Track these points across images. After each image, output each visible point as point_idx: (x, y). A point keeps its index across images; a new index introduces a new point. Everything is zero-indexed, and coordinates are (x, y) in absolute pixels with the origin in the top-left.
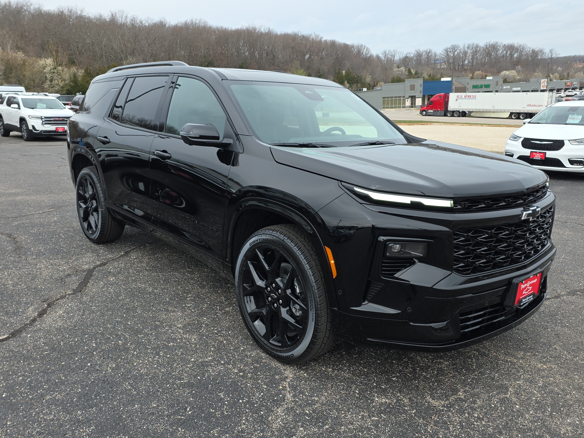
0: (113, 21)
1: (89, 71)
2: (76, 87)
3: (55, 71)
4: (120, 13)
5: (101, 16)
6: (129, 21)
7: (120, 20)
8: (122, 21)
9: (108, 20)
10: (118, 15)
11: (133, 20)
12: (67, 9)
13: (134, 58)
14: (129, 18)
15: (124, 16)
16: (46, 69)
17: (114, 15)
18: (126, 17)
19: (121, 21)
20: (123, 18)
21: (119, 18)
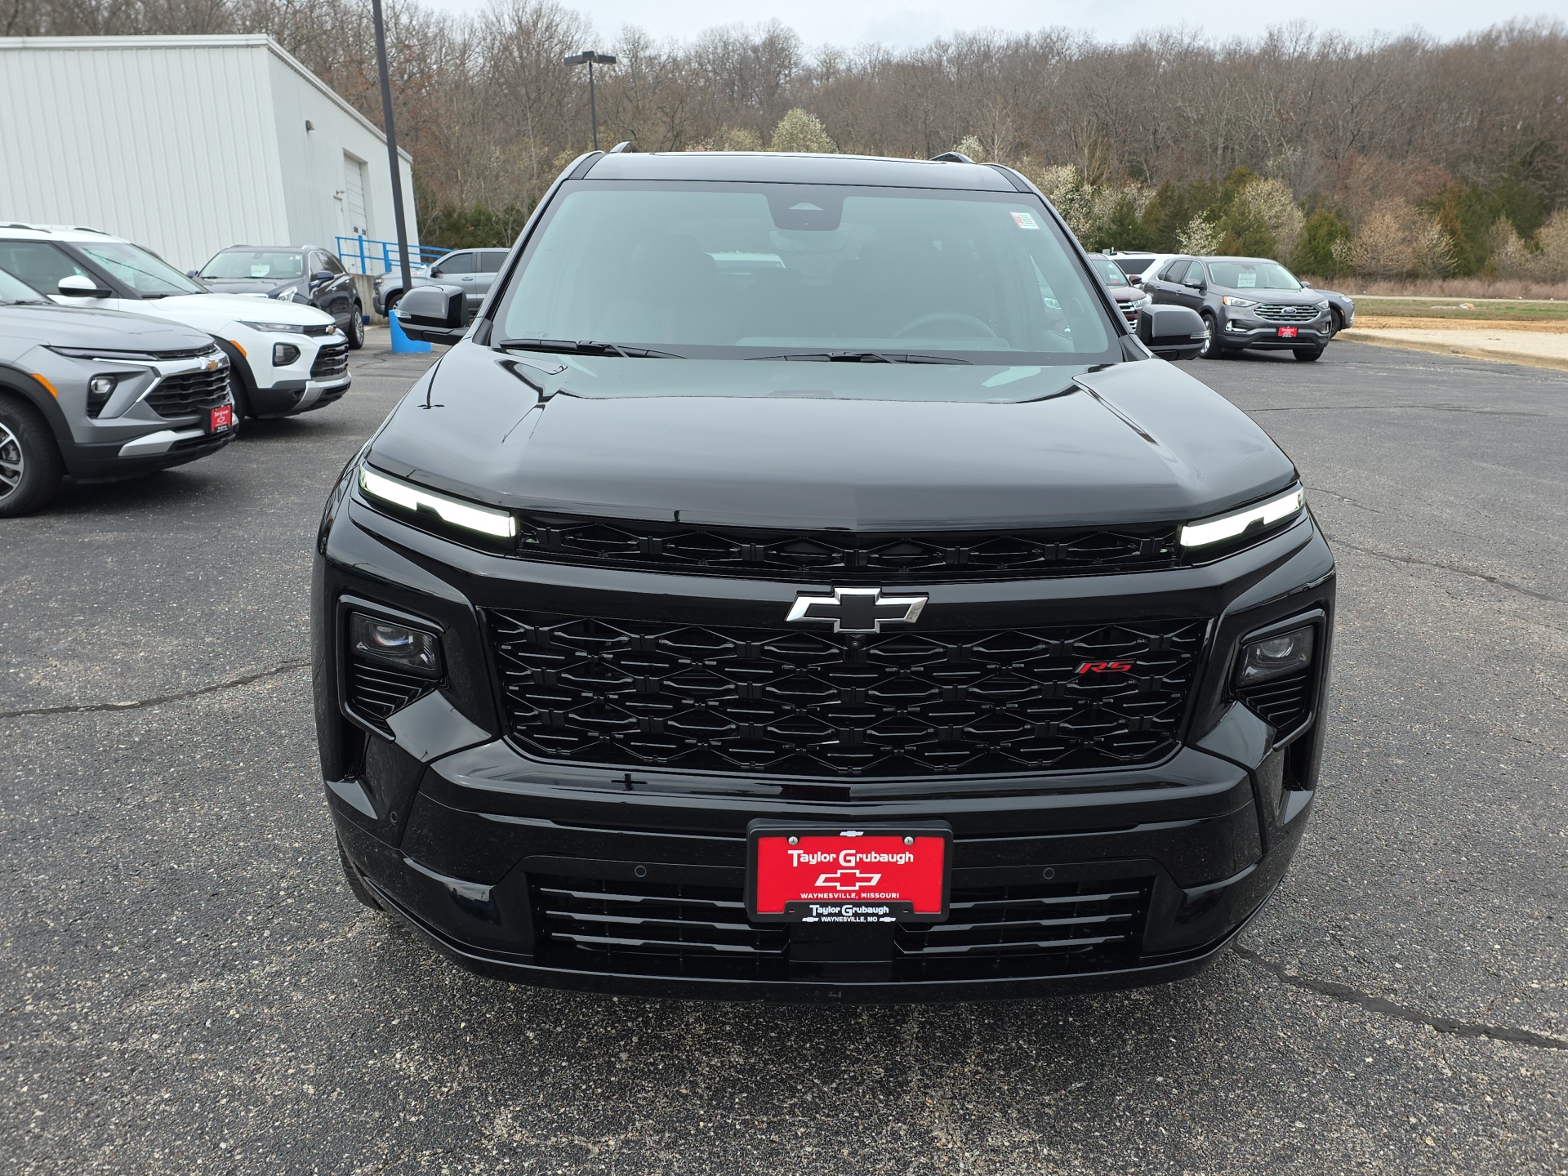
0: (1270, 55)
1: (1169, 194)
2: (1121, 235)
3: (1076, 196)
4: (1294, 30)
5: (1239, 44)
6: (1314, 49)
7: (1290, 48)
8: (1295, 50)
9: (1257, 51)
10: (1286, 36)
11: (1328, 45)
12: (1158, 35)
13: (1299, 149)
14: (1318, 40)
15: (1304, 36)
16: (1056, 192)
17: (1275, 38)
18: (1310, 37)
19: (1292, 50)
20: (1301, 42)
21: (1287, 44)
